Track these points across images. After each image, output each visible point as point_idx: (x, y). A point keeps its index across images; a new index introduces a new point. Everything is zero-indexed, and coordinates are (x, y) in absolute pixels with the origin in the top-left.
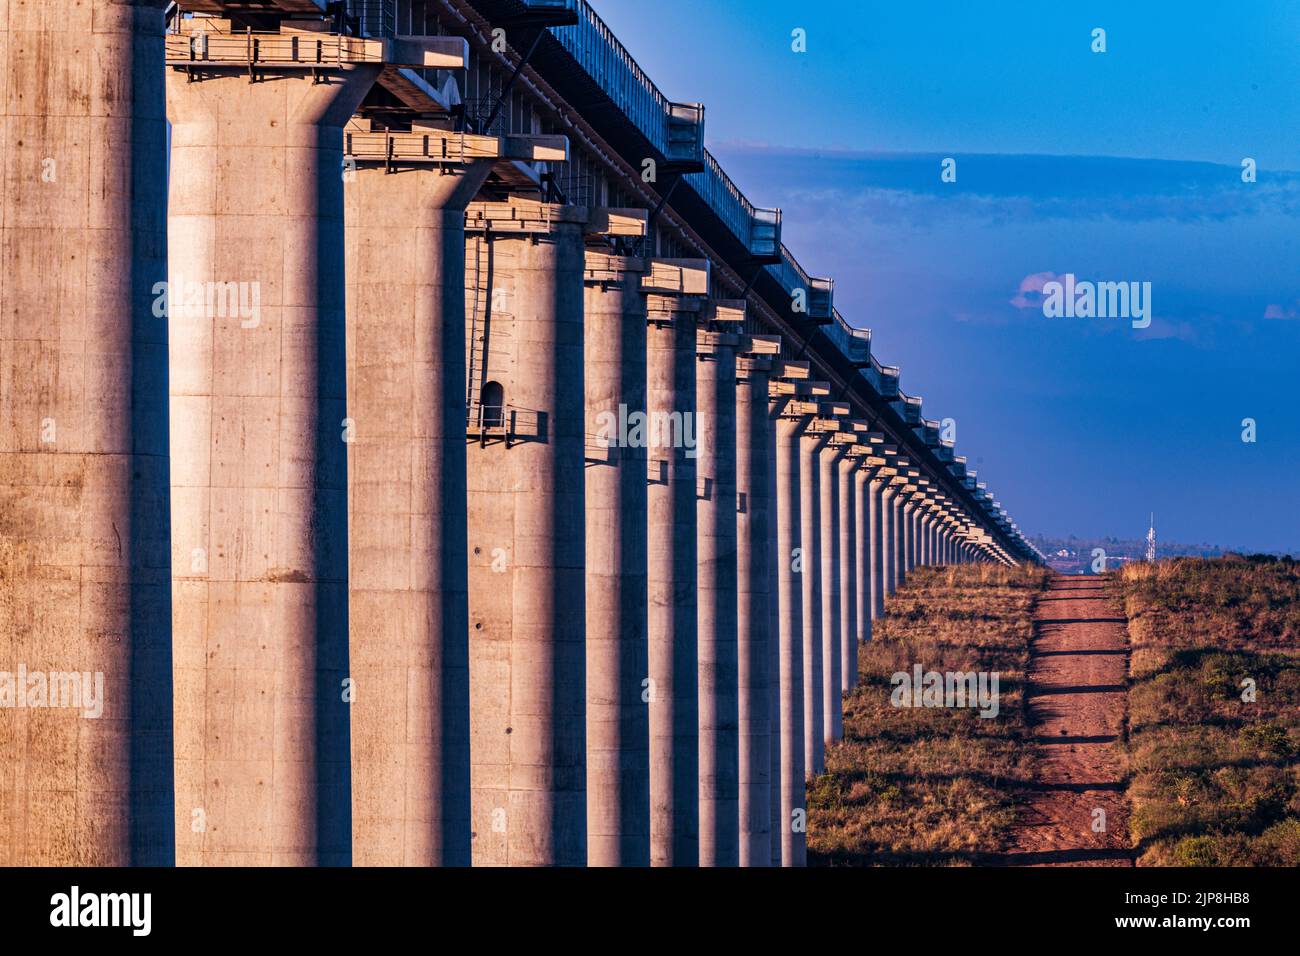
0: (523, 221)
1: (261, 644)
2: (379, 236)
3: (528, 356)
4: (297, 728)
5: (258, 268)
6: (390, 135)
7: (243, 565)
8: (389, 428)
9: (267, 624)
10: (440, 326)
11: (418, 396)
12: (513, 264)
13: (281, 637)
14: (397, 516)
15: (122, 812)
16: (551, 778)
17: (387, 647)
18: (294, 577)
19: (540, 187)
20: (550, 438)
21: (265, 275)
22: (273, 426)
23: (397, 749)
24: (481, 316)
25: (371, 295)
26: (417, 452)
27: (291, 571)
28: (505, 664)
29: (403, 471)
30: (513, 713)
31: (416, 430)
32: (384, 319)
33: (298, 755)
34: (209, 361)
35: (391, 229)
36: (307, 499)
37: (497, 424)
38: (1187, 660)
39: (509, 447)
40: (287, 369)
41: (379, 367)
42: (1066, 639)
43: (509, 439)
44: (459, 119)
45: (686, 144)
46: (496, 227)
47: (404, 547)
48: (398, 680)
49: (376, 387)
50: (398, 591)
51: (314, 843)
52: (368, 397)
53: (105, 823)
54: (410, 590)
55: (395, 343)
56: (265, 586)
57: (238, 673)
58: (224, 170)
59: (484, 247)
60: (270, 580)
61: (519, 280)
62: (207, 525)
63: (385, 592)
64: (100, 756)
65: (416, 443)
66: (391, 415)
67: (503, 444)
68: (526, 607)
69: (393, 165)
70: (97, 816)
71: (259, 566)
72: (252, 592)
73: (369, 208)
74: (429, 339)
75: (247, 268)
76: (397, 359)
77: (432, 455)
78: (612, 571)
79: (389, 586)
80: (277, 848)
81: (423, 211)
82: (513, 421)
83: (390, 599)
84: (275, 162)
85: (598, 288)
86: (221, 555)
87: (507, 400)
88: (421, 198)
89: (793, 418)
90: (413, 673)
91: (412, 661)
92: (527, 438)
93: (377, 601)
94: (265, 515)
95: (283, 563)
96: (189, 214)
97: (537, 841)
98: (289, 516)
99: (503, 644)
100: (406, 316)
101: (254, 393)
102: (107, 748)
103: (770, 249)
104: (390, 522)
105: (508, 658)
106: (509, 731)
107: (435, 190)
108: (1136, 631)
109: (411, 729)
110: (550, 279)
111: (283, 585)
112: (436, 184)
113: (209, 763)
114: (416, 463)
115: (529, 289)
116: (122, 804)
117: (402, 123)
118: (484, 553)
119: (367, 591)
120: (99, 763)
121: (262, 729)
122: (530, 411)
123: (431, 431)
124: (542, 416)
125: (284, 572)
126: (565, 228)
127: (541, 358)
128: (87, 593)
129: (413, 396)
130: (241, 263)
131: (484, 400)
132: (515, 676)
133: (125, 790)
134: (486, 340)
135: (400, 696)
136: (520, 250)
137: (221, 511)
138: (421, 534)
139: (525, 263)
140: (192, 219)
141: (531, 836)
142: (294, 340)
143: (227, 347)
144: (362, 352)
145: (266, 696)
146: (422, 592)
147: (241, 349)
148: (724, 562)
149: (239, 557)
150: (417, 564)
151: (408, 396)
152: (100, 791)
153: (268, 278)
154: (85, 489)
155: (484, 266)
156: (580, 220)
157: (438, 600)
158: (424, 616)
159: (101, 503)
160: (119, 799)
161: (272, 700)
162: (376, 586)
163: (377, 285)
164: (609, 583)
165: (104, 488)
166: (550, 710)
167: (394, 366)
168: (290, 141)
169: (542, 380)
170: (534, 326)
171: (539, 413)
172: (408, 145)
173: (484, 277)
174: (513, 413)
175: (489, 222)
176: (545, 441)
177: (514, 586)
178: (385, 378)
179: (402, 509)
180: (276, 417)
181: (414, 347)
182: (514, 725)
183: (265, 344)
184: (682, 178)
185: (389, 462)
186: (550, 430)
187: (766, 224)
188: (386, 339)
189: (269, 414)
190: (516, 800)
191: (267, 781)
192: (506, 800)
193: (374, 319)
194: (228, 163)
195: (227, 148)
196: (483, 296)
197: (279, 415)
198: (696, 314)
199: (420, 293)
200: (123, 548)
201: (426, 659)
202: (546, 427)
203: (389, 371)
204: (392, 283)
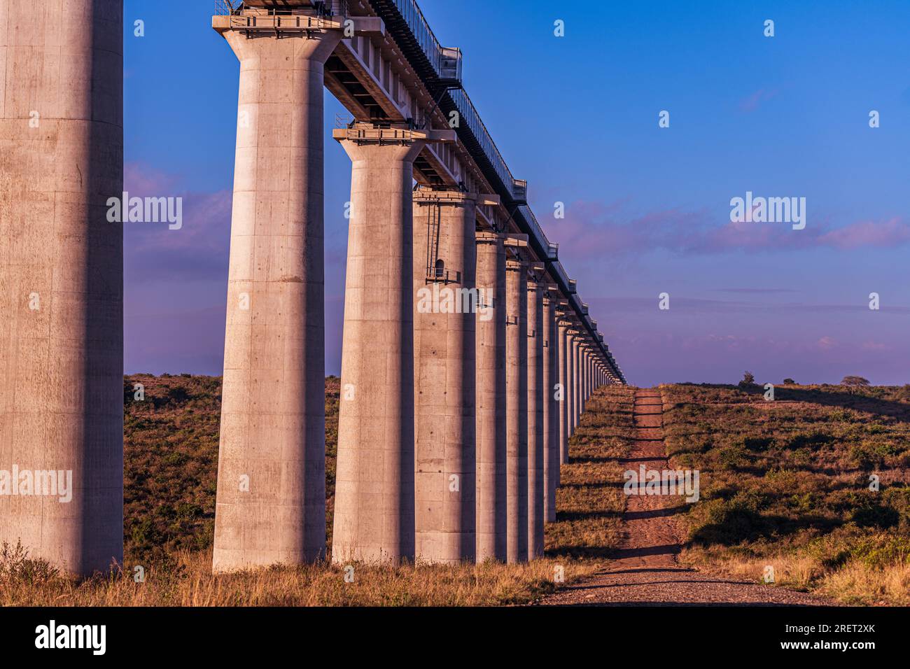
0: (451, 198)
1: (278, 312)
2: (376, 172)
3: (453, 249)
4: (296, 354)
5: (279, 129)
6: (381, 130)
7: (270, 274)
8: (380, 252)
9: (281, 303)
10: (401, 210)
11: (392, 238)
12: (447, 215)
13: (289, 309)
14: (383, 289)
15: (80, 353)
16: (461, 411)
17: (378, 344)
18: (295, 280)
19: (459, 187)
20: (462, 281)
21: (282, 132)
22: (285, 205)
23: (382, 387)
24: (436, 235)
25: (372, 197)
26: (391, 262)
27: (294, 276)
28: (444, 367)
29: (385, 270)
30: (447, 386)
31: (391, 253)
32: (378, 207)
33: (297, 367)
34: (255, 173)
35: (381, 169)
36: (302, 241)
37: (442, 276)
38: (680, 406)
39: (446, 284)
40: (292, 178)
41: (375, 226)
42: (644, 401)
43: (446, 282)
44: (409, 124)
45: (520, 194)
46: (441, 200)
47: (385, 302)
48: (383, 358)
49: (374, 235)
50: (383, 321)
51: (304, 410)
52: (371, 239)
53: (68, 360)
54: (388, 320)
55: (383, 217)
56: (280, 284)
57: (267, 326)
58: (263, 81)
59: (437, 208)
60: (283, 281)
61: (450, 221)
62: (253, 254)
63: (378, 321)
64: (65, 316)
65: (391, 258)
66: (381, 247)
67: (444, 284)
68: (452, 345)
69: (382, 142)
70: (62, 355)
71: (277, 273)
72: (274, 287)
73: (372, 160)
74: (396, 215)
75: (273, 129)
76: (383, 223)
77: (398, 264)
78: (493, 345)
79: (379, 319)
80: (285, 413)
81: (394, 161)
82: (447, 275)
83: (380, 324)
84: (288, 77)
85: (488, 244)
86: (260, 269)
87: (445, 266)
88: (394, 155)
89: (565, 326)
90: (389, 355)
91: (388, 351)
92: (453, 282)
93: (374, 324)
94: (281, 249)
95: (290, 272)
96: (247, 103)
97: (456, 435)
98: (293, 249)
99: (443, 360)
100: (387, 204)
101: (276, 190)
102: (70, 311)
103: (554, 256)
104: (380, 291)
105: (445, 365)
106: (445, 393)
107: (400, 152)
108: (664, 400)
109: (388, 378)
110: (461, 220)
111: (289, 283)
112: (400, 150)
113: (252, 371)
114: (391, 266)
115: (454, 224)
116: (80, 348)
117: (386, 125)
118: (436, 325)
119: (370, 321)
120: (64, 321)
121: (278, 354)
122: (454, 271)
123: (398, 253)
124: (458, 273)
125: (290, 277)
126: (468, 201)
127: (458, 251)
128: (59, 209)
129: (389, 239)
130: (271, 127)
131: (437, 266)
132: (448, 372)
133: (82, 338)
134: (437, 244)
135: (384, 365)
136: (451, 210)
137: (260, 247)
138: (393, 297)
139: (452, 214)
140: (248, 105)
141: (454, 433)
142: (296, 163)
143: (264, 167)
144: (369, 221)
145: (281, 338)
146: (393, 321)
147: (270, 168)
148: (539, 358)
149: (268, 270)
150: (391, 309)
151: (387, 239)
152: (65, 339)
153: (284, 134)
154: (59, 142)
155: (437, 216)
156: (474, 199)
157: (400, 324)
158: (394, 331)
159: (69, 151)
160: (78, 344)
161: (284, 340)
162: (374, 318)
163: (375, 192)
164: (492, 349)
165: (71, 142)
166: (461, 385)
167: (382, 226)
168: (295, 67)
169: (459, 259)
170: (456, 238)
171: (457, 272)
172: (389, 134)
173: (437, 220)
174: (448, 272)
175: (439, 199)
176: (460, 283)
177: (448, 338)
178: (378, 231)
179: (385, 286)
180: (287, 201)
181: (390, 219)
182: (447, 391)
183: (282, 165)
184: (518, 209)
185: (379, 266)
186: (462, 278)
187: (553, 248)
188: (379, 214)
189: (284, 200)
190: (448, 419)
191: (281, 380)
192: (444, 419)
193: (374, 206)
194: (265, 78)
195: (265, 71)
196: (436, 227)
197: (289, 200)
198: (527, 267)
199: (393, 195)
200: (83, 181)
201: (394, 349)
202: (460, 277)
203: (380, 228)
204: (381, 192)
